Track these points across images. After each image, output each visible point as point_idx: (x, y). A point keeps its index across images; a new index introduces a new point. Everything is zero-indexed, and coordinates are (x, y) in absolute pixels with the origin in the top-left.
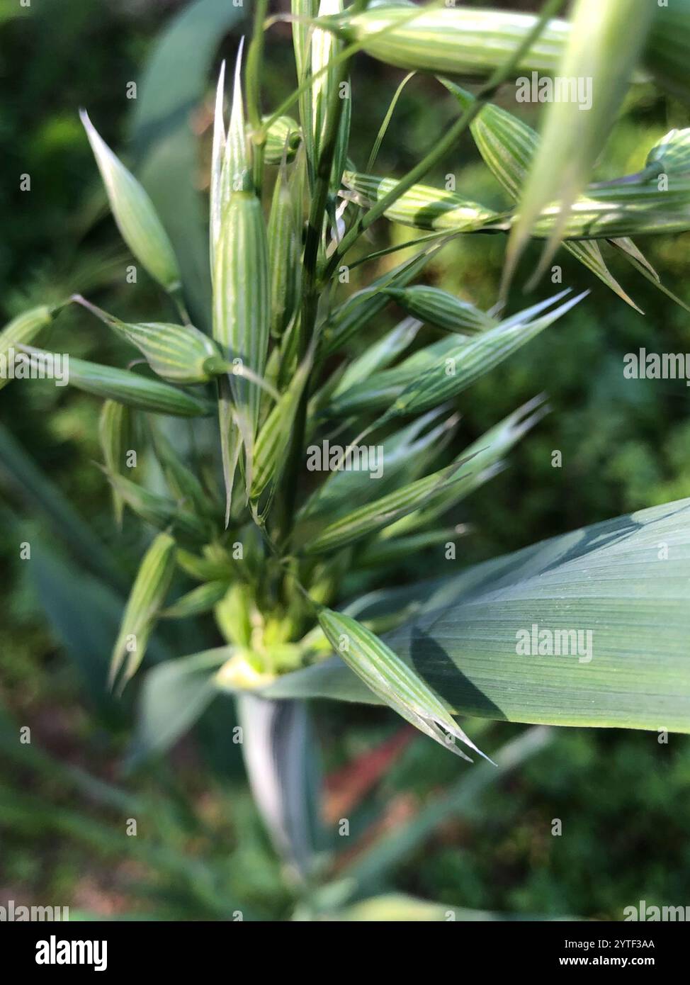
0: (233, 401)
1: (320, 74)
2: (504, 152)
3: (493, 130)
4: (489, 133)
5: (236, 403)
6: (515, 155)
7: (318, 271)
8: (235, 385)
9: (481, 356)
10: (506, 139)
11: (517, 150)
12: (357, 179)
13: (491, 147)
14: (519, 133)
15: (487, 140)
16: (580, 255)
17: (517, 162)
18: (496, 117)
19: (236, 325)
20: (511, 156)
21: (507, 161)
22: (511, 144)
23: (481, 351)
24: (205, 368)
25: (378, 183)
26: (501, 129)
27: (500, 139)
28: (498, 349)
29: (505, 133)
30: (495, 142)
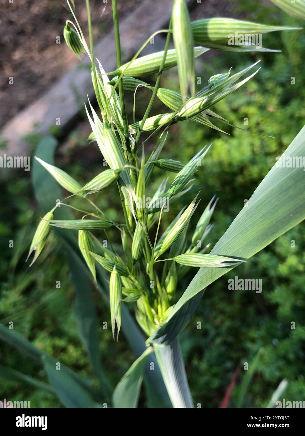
0: (126, 186)
1: (110, 98)
2: (170, 99)
3: (165, 94)
4: (164, 95)
5: (126, 185)
6: (173, 99)
7: (132, 152)
8: (124, 180)
9: (189, 170)
10: (169, 95)
11: (173, 97)
12: (131, 126)
13: (166, 99)
14: (172, 93)
15: (164, 97)
16: (203, 122)
17: (175, 100)
18: (164, 90)
19: (118, 163)
20: (172, 99)
21: (172, 101)
22: (171, 96)
23: (188, 169)
24: (115, 173)
25: (139, 123)
26: (166, 93)
27: (168, 96)
28: (193, 167)
29: (168, 93)
30: (167, 97)
